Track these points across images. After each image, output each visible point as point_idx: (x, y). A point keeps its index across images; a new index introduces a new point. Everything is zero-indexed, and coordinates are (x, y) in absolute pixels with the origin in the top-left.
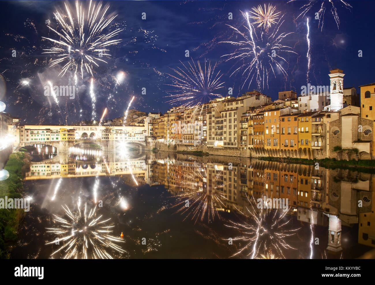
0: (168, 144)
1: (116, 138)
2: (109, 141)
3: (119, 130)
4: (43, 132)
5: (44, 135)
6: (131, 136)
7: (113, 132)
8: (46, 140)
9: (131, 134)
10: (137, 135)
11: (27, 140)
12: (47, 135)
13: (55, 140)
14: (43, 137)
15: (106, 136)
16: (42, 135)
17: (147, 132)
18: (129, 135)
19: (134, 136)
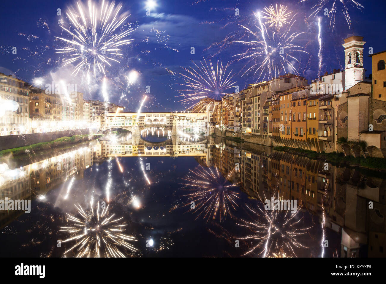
0: (221, 130)
1: (179, 124)
2: (173, 126)
3: (182, 116)
4: (119, 118)
5: (120, 121)
6: (193, 122)
7: (176, 118)
8: (121, 125)
9: (192, 120)
10: (198, 121)
11: (108, 125)
12: (122, 121)
13: (128, 125)
14: (119, 123)
15: (171, 122)
16: (118, 121)
17: (208, 118)
18: (191, 121)
19: (196, 122)
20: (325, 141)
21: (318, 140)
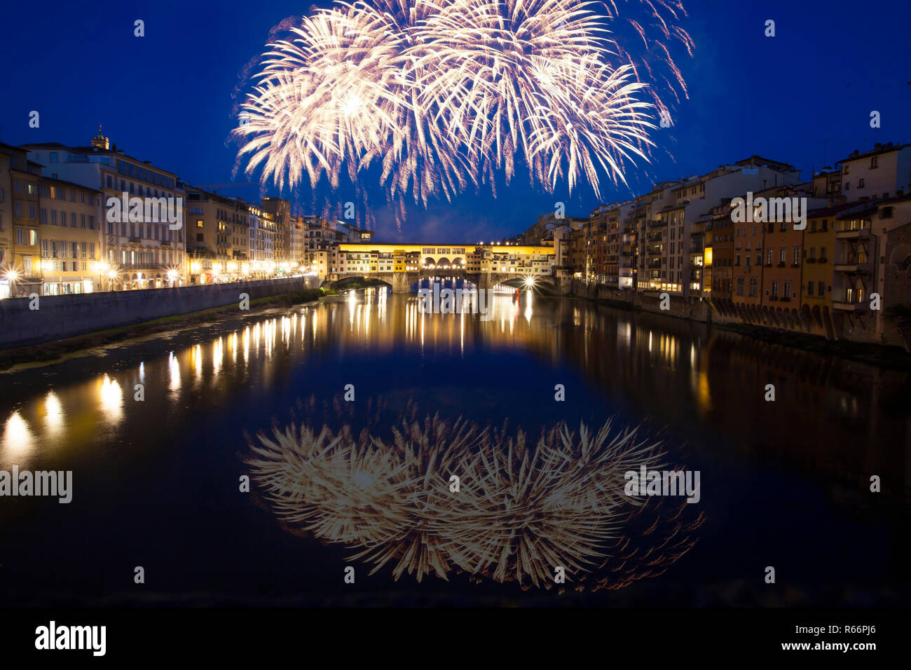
0: (587, 283)
1: (494, 269)
2: (480, 274)
3: (500, 253)
4: (367, 256)
5: (368, 262)
6: (523, 266)
7: (488, 257)
8: (371, 271)
9: (523, 261)
10: (535, 264)
11: (342, 269)
12: (372, 262)
13: (385, 270)
14: (366, 265)
15: (476, 266)
16: (364, 262)
17: (557, 257)
18: (520, 264)
19: (531, 265)
20: (849, 312)
21: (830, 311)
